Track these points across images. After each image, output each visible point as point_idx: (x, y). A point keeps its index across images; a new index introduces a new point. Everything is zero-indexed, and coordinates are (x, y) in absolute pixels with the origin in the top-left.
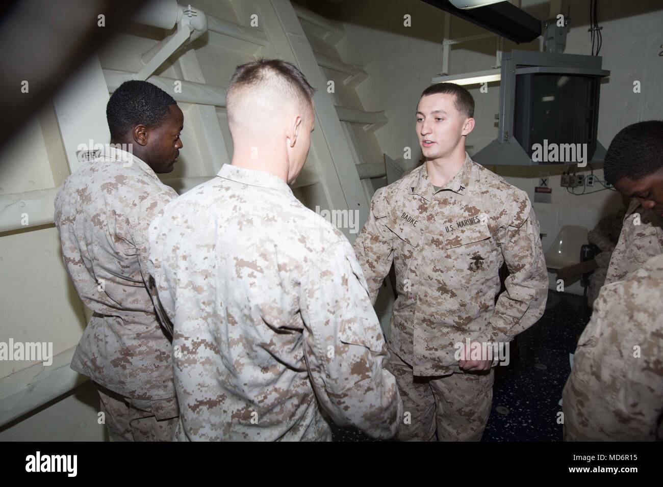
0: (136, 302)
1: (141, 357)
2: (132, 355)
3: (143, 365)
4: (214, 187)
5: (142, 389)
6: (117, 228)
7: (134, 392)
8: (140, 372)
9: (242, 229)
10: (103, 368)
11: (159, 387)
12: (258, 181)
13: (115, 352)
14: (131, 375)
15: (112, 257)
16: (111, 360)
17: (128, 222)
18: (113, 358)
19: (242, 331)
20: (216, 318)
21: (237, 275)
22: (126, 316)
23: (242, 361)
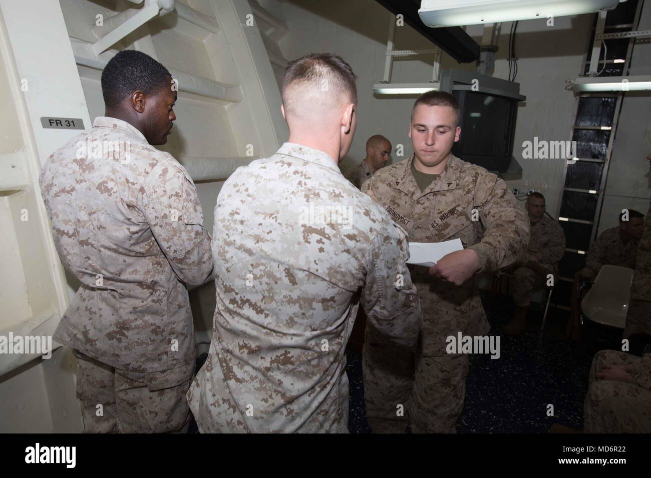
0: (135, 273)
1: (136, 331)
2: (128, 329)
3: (139, 339)
4: (277, 162)
5: (137, 362)
6: (130, 196)
7: (129, 365)
8: (136, 345)
10: (96, 340)
11: (153, 360)
12: (319, 160)
13: (111, 325)
14: (126, 348)
15: (122, 224)
16: (106, 333)
17: (142, 190)
18: (108, 331)
19: (301, 292)
20: (271, 279)
21: (304, 240)
22: (122, 289)
23: (296, 319)
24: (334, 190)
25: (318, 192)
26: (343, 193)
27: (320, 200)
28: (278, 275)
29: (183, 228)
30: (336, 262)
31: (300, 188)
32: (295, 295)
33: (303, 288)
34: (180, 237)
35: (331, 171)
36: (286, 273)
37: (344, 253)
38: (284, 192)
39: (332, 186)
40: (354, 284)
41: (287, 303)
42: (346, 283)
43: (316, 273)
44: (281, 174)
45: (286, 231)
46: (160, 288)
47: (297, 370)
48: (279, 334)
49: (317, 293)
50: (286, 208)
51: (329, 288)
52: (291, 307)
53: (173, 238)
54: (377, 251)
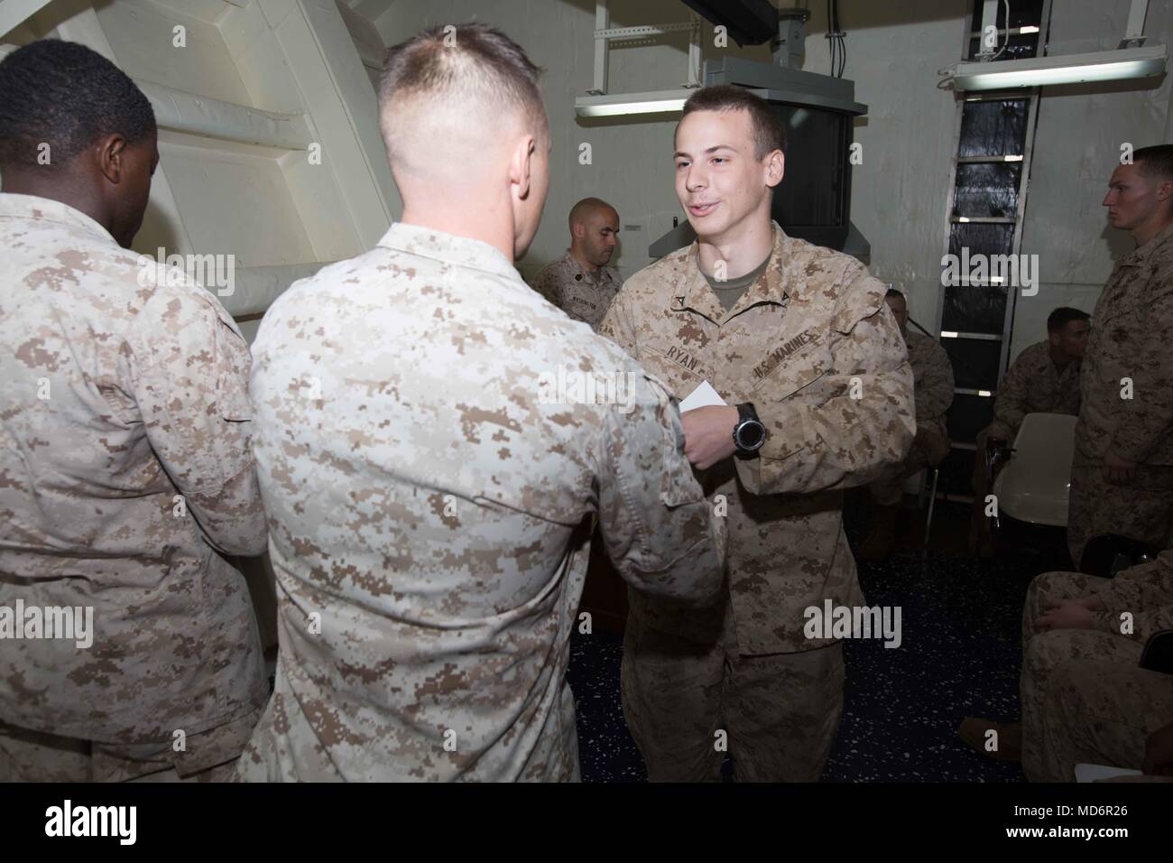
0: (124, 535)
1: (142, 655)
2: (122, 654)
3: (148, 672)
4: (381, 268)
5: (149, 721)
6: (100, 365)
7: (130, 730)
8: (143, 687)
9: (465, 351)
11: (184, 711)
12: (474, 259)
13: (79, 653)
14: (123, 695)
15: (86, 432)
16: (68, 673)
17: (125, 348)
18: (73, 667)
19: (470, 541)
20: (401, 520)
21: (465, 438)
22: (99, 572)
23: (464, 597)
24: (513, 325)
25: (482, 332)
26: (534, 328)
27: (488, 349)
28: (417, 512)
29: (218, 429)
30: (537, 475)
31: (441, 325)
32: (458, 549)
33: (474, 532)
34: (210, 449)
35: (503, 280)
36: (433, 505)
37: (553, 453)
38: (406, 334)
39: (509, 314)
40: (573, 512)
41: (442, 566)
42: (560, 511)
43: (498, 500)
44: (395, 294)
45: (421, 419)
46: (184, 559)
47: (475, 697)
48: (430, 630)
49: (504, 540)
50: (415, 368)
51: (528, 526)
52: (452, 573)
53: (193, 453)
54: (615, 439)
